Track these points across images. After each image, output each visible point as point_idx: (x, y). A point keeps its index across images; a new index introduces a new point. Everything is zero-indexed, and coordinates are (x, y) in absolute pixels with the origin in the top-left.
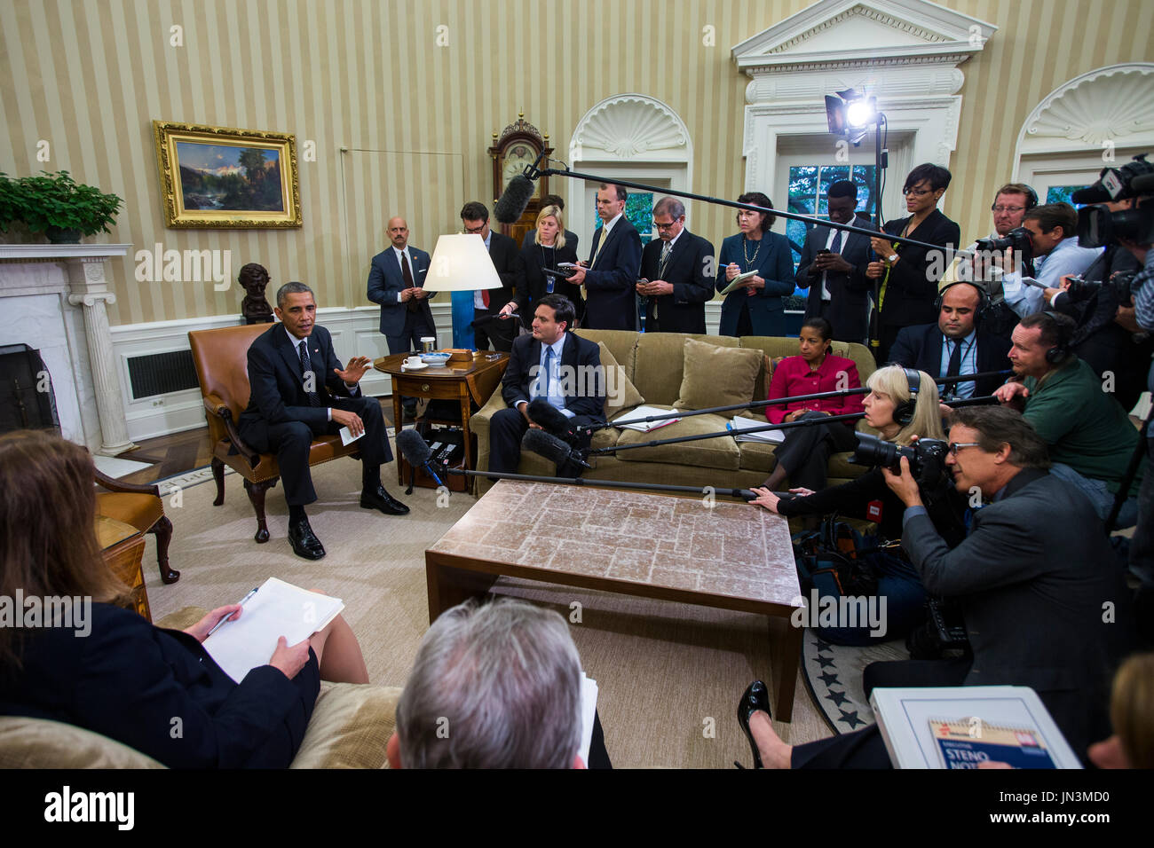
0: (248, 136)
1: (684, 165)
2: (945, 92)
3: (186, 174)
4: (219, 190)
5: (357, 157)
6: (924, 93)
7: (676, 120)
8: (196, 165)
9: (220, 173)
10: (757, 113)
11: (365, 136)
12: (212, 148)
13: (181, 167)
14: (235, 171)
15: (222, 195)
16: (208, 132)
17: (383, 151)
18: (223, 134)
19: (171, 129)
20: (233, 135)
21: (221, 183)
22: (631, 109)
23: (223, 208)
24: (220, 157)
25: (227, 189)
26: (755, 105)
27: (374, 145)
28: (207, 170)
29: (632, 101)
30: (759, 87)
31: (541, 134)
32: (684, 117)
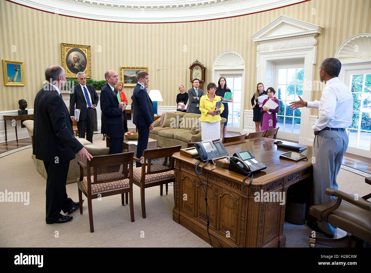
0: (137, 68)
1: (243, 70)
2: (310, 45)
3: (125, 76)
4: (131, 79)
5: (161, 71)
6: (304, 46)
7: (241, 57)
8: (127, 75)
9: (132, 76)
10: (261, 54)
11: (163, 66)
12: (130, 71)
13: (124, 75)
14: (135, 75)
15: (131, 80)
16: (129, 68)
17: (167, 69)
18: (132, 68)
19: (123, 68)
20: (134, 68)
21: (131, 78)
22: (229, 55)
23: (131, 83)
24: (132, 73)
25: (133, 79)
26: (260, 52)
27: (165, 68)
28: (129, 76)
29: (229, 53)
30: (261, 47)
31: (202, 64)
32: (243, 56)
